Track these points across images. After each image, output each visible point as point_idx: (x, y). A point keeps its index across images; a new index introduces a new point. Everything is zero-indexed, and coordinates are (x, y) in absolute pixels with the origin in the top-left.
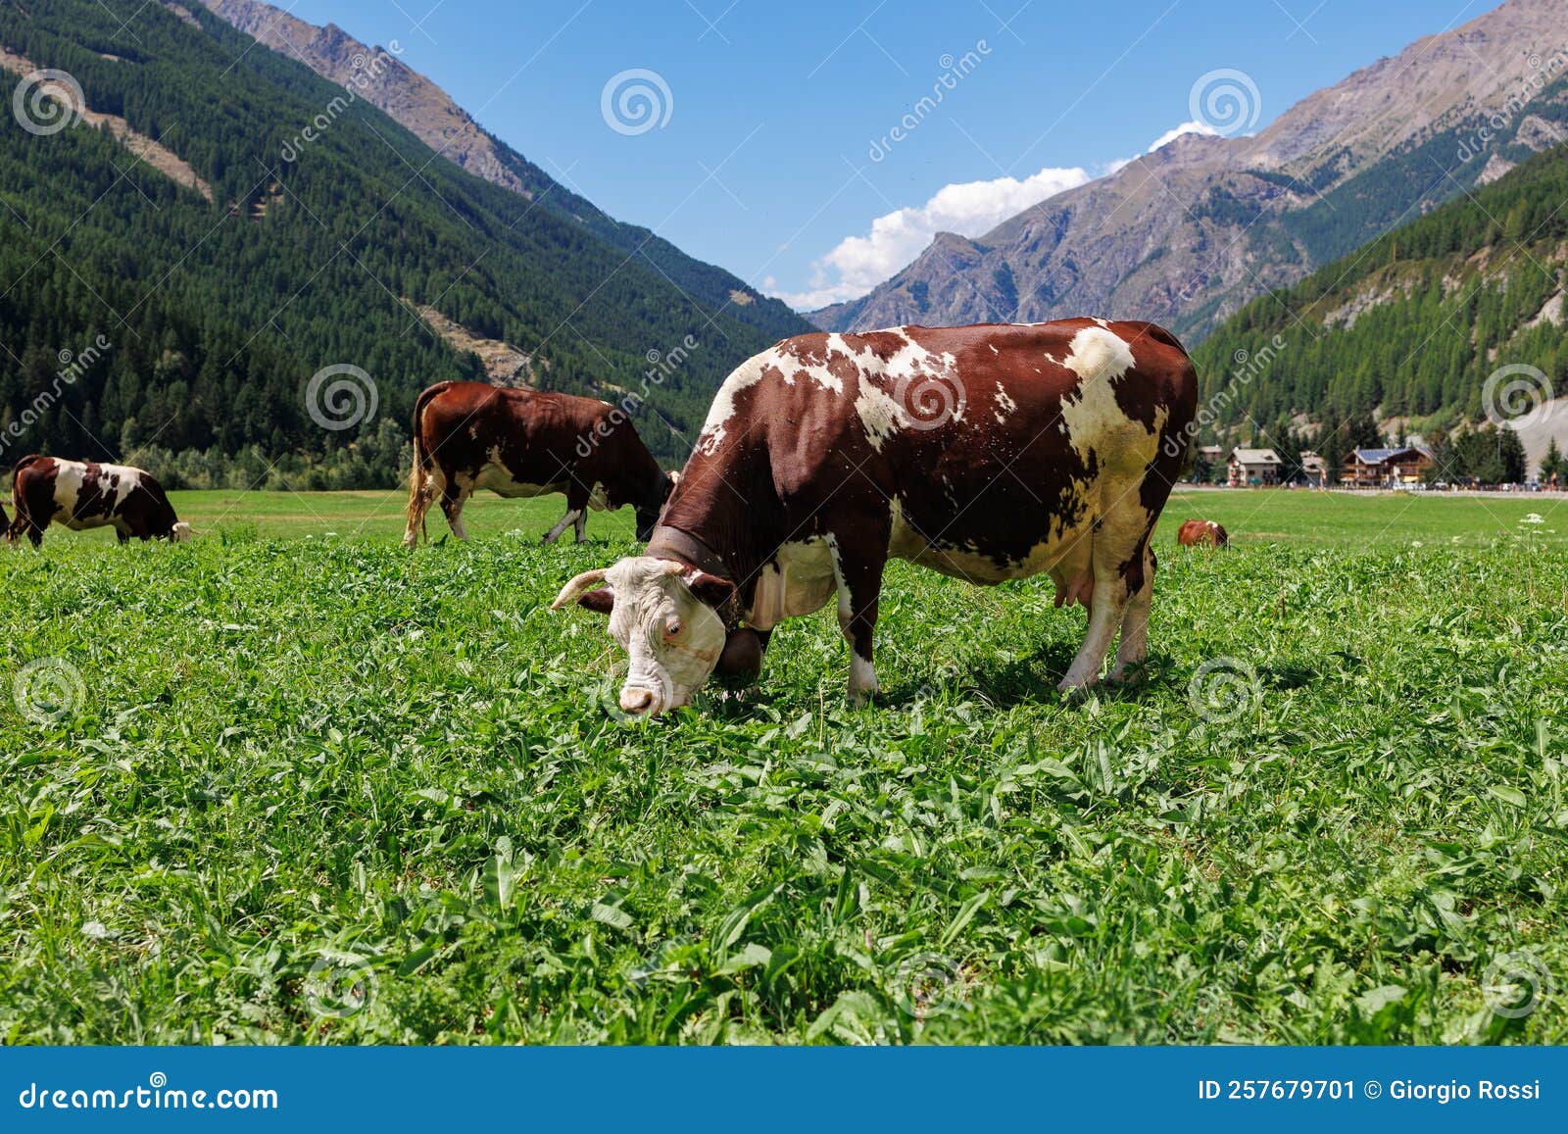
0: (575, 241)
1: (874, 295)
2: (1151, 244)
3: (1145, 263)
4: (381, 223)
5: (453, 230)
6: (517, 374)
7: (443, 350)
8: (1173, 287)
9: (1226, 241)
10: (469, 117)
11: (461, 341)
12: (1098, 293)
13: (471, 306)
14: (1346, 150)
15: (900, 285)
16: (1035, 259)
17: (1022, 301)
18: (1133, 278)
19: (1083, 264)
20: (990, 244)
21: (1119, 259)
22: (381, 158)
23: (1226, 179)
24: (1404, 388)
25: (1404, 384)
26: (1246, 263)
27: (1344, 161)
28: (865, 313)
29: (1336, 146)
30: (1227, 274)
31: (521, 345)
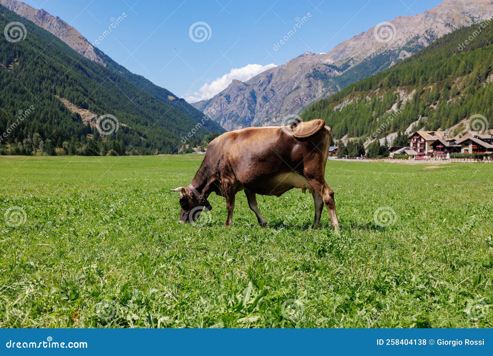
0: (117, 79)
1: (214, 98)
2: (296, 85)
3: (293, 90)
4: (50, 72)
5: (76, 75)
6: (92, 120)
7: (68, 112)
8: (302, 98)
9: (317, 84)
10: (86, 40)
11: (74, 109)
12: (281, 99)
13: (78, 98)
14: (352, 59)
15: (221, 95)
16: (262, 89)
17: (258, 101)
18: (290, 95)
19: (276, 90)
20: (249, 84)
21: (286, 89)
22: (54, 52)
23: (317, 66)
24: (353, 130)
25: (353, 128)
26: (323, 91)
27: (351, 62)
28: (211, 103)
29: (349, 57)
30: (317, 94)
31: (94, 111)
